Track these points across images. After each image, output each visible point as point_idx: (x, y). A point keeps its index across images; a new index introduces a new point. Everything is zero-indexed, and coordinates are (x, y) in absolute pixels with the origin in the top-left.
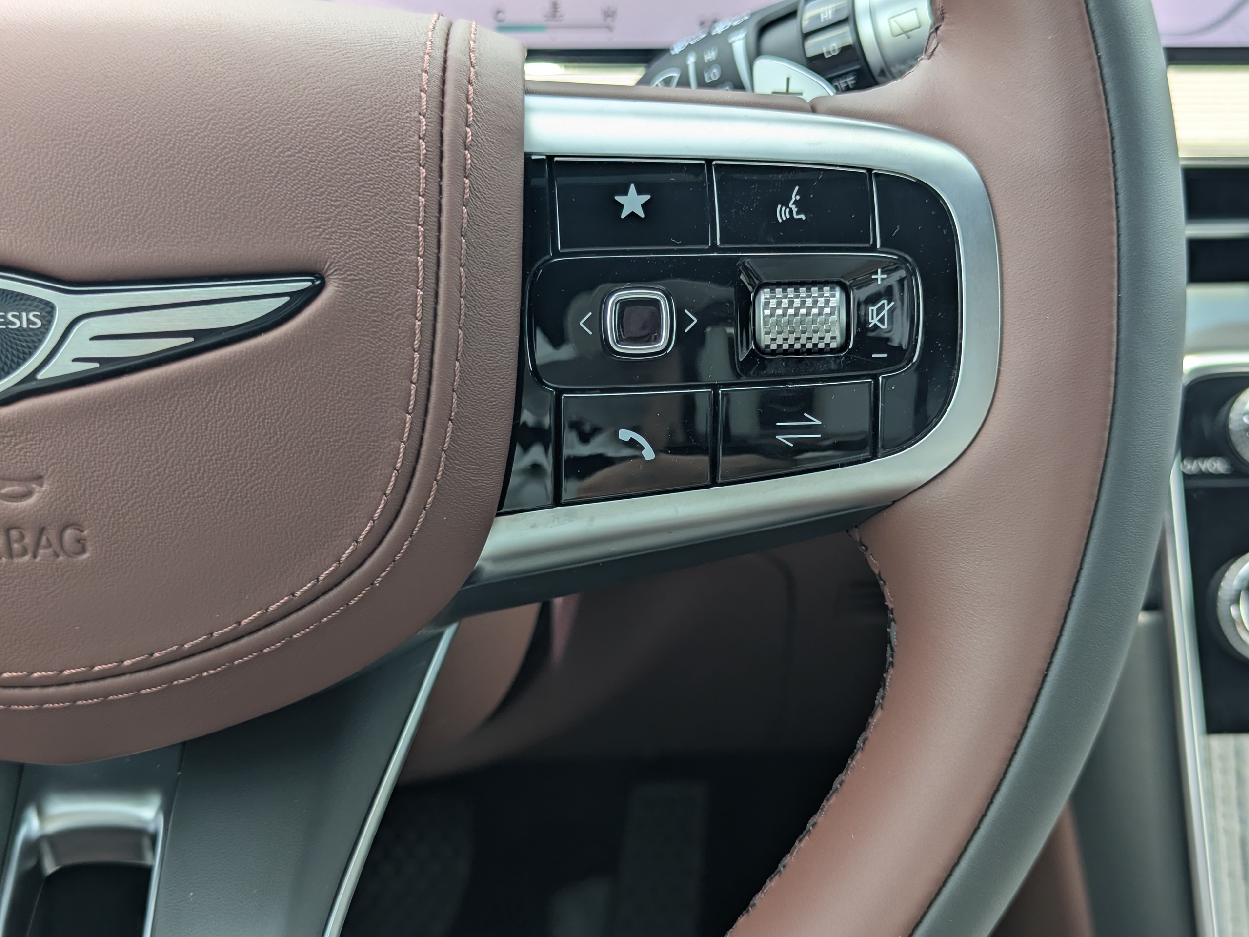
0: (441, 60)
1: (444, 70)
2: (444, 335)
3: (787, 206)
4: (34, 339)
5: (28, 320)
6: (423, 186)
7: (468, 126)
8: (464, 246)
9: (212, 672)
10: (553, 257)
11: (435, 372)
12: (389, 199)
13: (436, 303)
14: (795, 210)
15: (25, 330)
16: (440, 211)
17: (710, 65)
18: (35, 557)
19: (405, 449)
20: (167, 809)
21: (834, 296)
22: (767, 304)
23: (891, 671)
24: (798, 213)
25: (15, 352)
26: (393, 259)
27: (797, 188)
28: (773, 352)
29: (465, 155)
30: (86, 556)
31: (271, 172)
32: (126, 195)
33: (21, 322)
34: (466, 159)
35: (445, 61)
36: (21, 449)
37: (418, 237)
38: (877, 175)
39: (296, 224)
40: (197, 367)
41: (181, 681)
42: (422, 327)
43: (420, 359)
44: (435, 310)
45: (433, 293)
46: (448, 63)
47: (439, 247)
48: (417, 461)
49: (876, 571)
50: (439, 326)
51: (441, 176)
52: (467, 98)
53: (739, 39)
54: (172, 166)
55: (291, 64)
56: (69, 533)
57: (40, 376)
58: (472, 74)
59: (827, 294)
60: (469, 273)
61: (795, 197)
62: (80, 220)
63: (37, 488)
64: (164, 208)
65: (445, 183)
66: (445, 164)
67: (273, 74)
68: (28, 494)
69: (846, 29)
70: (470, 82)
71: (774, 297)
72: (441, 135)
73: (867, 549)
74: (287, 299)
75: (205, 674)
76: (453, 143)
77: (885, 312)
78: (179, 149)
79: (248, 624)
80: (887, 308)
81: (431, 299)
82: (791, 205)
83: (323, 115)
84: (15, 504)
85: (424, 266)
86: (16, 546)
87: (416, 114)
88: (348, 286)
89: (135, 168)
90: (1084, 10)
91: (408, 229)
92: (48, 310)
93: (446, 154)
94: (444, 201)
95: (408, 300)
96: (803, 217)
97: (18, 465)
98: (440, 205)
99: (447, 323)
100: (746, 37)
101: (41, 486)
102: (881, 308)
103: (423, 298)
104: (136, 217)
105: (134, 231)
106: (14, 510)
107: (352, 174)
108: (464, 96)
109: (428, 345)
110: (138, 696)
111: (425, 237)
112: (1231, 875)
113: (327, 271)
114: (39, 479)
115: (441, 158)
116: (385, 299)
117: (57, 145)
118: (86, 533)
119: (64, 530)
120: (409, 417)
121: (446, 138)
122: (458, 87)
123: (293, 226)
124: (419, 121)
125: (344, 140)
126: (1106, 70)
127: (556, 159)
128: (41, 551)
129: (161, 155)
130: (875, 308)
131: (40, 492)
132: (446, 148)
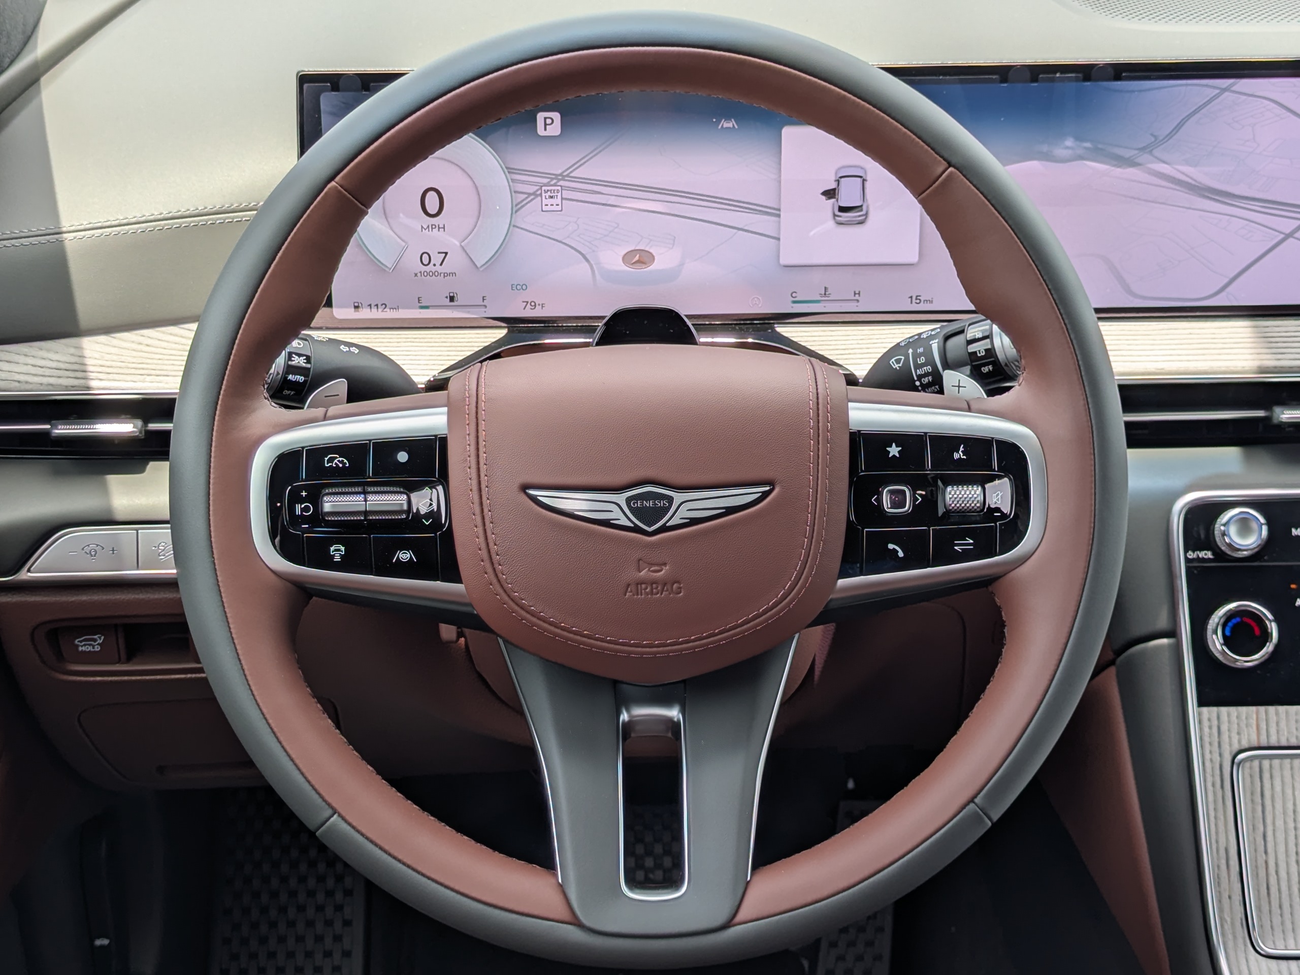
0: (816, 394)
1: (818, 398)
2: (820, 507)
3: (958, 453)
4: (666, 510)
5: (663, 503)
6: (812, 448)
7: (829, 422)
8: (828, 471)
9: (724, 642)
10: (861, 473)
11: (816, 522)
12: (799, 454)
13: (817, 494)
14: (962, 454)
15: (662, 507)
16: (818, 457)
17: (920, 355)
18: (661, 594)
19: (805, 552)
20: (683, 711)
21: (978, 489)
22: (950, 493)
23: (1005, 647)
24: (963, 456)
25: (658, 516)
26: (801, 477)
27: (962, 446)
28: (953, 512)
29: (828, 435)
30: (682, 594)
31: (755, 444)
32: (701, 455)
33: (661, 504)
34: (828, 436)
35: (817, 394)
36: (659, 553)
37: (810, 468)
38: (995, 440)
39: (764, 465)
40: (727, 521)
41: (712, 646)
42: (812, 503)
43: (811, 516)
44: (816, 497)
45: (815, 490)
46: (819, 395)
47: (818, 472)
48: (808, 557)
49: (999, 604)
50: (818, 503)
51: (819, 444)
52: (828, 411)
53: (935, 343)
54: (717, 443)
55: (759, 400)
56: (675, 585)
57: (667, 525)
58: (829, 399)
59: (975, 489)
60: (829, 481)
61: (961, 449)
62: (683, 464)
63: (664, 568)
64: (715, 460)
65: (820, 446)
66: (820, 439)
67: (753, 404)
68: (661, 571)
69: (988, 340)
70: (828, 403)
71: (953, 490)
72: (818, 426)
73: (995, 595)
74: (761, 494)
75: (721, 643)
76: (823, 430)
77: (999, 496)
78: (720, 436)
79: (741, 622)
80: (1000, 495)
81: (815, 493)
82: (960, 452)
83: (774, 421)
84: (655, 574)
85: (813, 480)
86: (654, 590)
87: (809, 419)
88: (783, 489)
89: (704, 444)
90: (1080, 376)
91: (806, 465)
92: (670, 500)
93: (821, 435)
94: (820, 453)
95: (806, 493)
96: (965, 457)
97: (658, 559)
98: (818, 455)
99: (821, 502)
100: (938, 342)
101: (666, 567)
102: (998, 495)
103: (812, 492)
104: (704, 463)
105: (704, 469)
106: (655, 576)
107: (785, 444)
108: (826, 410)
109: (814, 511)
110: (695, 652)
111: (813, 468)
112: (1213, 785)
113: (776, 482)
114: (665, 564)
115: (819, 436)
116: (798, 493)
117: (674, 435)
118: (682, 585)
119: (673, 584)
120: (806, 540)
121: (820, 428)
122: (824, 406)
123: (763, 466)
124: (810, 422)
125: (782, 431)
126: (1089, 400)
127: (862, 432)
128: (664, 593)
129: (713, 439)
130: (995, 495)
131: (666, 569)
132: (820, 432)
